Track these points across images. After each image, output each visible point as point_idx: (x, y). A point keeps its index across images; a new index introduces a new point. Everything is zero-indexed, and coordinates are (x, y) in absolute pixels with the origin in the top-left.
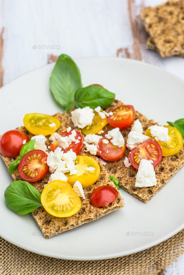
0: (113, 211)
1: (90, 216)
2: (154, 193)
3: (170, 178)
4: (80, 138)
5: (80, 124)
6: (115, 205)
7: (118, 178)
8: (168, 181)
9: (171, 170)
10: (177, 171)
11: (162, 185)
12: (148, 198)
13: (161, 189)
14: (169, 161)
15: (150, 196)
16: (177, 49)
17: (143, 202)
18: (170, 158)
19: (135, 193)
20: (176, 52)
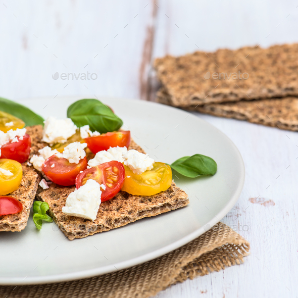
0: (2, 230)
2: (87, 229)
3: (124, 223)
4: (21, 138)
5: (47, 137)
6: (7, 221)
7: (55, 205)
8: (119, 225)
9: (130, 213)
10: (140, 218)
11: (106, 225)
12: (73, 232)
13: (103, 232)
14: (135, 202)
15: (79, 230)
16: (197, 94)
17: (67, 237)
18: (139, 199)
19: (62, 223)
20: (195, 98)
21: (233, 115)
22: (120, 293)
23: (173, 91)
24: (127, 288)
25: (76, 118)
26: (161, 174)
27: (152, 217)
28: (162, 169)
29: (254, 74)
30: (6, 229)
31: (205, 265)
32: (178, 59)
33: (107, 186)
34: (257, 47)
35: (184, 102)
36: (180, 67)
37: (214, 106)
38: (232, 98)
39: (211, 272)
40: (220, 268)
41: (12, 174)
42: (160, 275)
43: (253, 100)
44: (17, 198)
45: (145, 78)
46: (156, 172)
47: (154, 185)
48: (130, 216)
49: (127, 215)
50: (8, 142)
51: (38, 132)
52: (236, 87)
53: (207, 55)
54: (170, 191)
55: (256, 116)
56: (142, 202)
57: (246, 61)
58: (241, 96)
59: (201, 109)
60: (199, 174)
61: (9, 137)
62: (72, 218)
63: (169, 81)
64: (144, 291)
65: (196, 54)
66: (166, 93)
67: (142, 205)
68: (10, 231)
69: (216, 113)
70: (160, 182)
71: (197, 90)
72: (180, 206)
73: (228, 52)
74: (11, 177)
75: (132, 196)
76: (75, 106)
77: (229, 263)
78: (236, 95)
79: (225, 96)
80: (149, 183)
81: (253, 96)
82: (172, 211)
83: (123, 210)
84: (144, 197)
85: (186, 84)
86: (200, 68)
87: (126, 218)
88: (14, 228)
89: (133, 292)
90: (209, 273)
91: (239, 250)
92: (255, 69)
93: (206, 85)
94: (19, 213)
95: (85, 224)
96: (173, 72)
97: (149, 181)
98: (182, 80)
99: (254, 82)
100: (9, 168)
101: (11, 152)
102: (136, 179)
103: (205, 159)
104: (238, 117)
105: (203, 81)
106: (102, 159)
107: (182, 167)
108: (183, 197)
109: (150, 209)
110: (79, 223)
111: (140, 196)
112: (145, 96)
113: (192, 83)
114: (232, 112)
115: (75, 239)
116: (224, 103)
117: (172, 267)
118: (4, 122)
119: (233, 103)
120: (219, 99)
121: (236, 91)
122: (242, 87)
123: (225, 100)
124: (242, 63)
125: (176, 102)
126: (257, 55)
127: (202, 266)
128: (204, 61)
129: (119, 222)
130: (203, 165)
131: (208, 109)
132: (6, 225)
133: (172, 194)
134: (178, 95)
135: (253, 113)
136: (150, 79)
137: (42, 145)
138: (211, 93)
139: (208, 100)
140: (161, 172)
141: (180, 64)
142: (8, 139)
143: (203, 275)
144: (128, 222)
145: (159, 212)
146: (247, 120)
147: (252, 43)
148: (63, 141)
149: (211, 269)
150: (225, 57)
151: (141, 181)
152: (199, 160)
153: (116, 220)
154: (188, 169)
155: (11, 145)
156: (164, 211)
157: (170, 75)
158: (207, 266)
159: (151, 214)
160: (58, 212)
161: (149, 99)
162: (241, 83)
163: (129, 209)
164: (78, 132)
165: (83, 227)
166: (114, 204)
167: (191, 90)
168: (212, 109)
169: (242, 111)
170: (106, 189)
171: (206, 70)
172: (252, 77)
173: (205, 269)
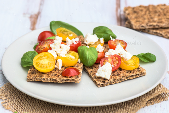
0: (71, 82)
1: (56, 78)
2: (106, 83)
3: (120, 81)
4: (78, 42)
5: (87, 41)
6: (73, 78)
7: (91, 71)
8: (118, 82)
9: (123, 77)
10: (127, 79)
11: (113, 82)
12: (100, 84)
13: (112, 84)
14: (125, 72)
15: (102, 83)
16: (143, 25)
17: (97, 86)
18: (126, 71)
19: (95, 80)
20: (142, 26)
21: (157, 34)
22: (120, 111)
23: (133, 22)
24: (123, 109)
25: (98, 34)
26: (135, 61)
27: (131, 79)
28: (135, 59)
29: (165, 17)
30: (73, 82)
31: (153, 100)
32: (133, 8)
33: (114, 66)
34: (165, 5)
35: (138, 28)
36: (135, 12)
37: (149, 30)
38: (157, 27)
39: (155, 103)
40: (159, 102)
41: (74, 58)
42: (136, 104)
43: (165, 28)
44: (77, 68)
45: (119, 15)
46: (133, 60)
47: (133, 66)
48: (123, 79)
49: (122, 78)
50: (72, 43)
51: (81, 39)
52: (159, 22)
53: (145, 7)
54: (138, 68)
55: (166, 35)
56: (127, 72)
57: (161, 11)
58: (160, 26)
59: (144, 31)
60: (149, 61)
61: (73, 42)
62: (99, 78)
63: (131, 18)
64: (130, 111)
65: (140, 6)
66: (129, 23)
67: (128, 74)
68: (74, 82)
69: (150, 33)
70: (135, 65)
71: (143, 23)
72: (142, 75)
73: (154, 7)
74: (74, 59)
75: (123, 70)
76: (98, 29)
77: (162, 100)
78: (159, 26)
79: (154, 26)
80: (130, 65)
81: (165, 27)
82: (139, 77)
83: (120, 76)
84: (128, 71)
85: (138, 20)
86: (143, 13)
87: (121, 79)
88: (76, 81)
89: (126, 111)
90: (154, 104)
91: (166, 95)
92: (165, 15)
93: (146, 21)
94: (78, 75)
95: (105, 81)
96: (132, 14)
97: (131, 64)
98: (136, 18)
99: (166, 21)
100: (73, 55)
101: (74, 48)
102: (125, 63)
103: (152, 55)
104: (159, 35)
105: (145, 19)
106: (111, 52)
107: (142, 57)
108: (144, 72)
109: (131, 76)
110: (102, 80)
111: (126, 70)
112: (119, 24)
113: (141, 19)
114: (156, 33)
115: (101, 87)
116: (153, 29)
117: (141, 101)
118: (69, 34)
119: (157, 29)
120: (152, 27)
121: (159, 24)
122: (161, 22)
123: (154, 27)
124: (159, 11)
125: (134, 28)
126: (165, 8)
127: (152, 101)
128: (144, 10)
129: (118, 81)
130: (151, 57)
131: (147, 31)
132: (73, 80)
133: (139, 70)
134: (135, 24)
135: (165, 34)
136: (120, 15)
137: (84, 44)
138: (149, 25)
139: (147, 27)
140: (135, 60)
141: (135, 11)
142: (72, 42)
143: (152, 104)
144: (122, 81)
145: (134, 77)
146: (163, 36)
147: (163, 3)
148: (93, 44)
149: (155, 102)
150: (152, 9)
151: (127, 64)
152: (149, 55)
153: (117, 80)
154: (144, 59)
155: (73, 45)
156: (136, 77)
157: (131, 15)
158: (154, 101)
159: (131, 78)
160: (93, 75)
161: (121, 25)
162: (160, 21)
163: (122, 75)
164: (99, 40)
165: (104, 82)
166: (116, 72)
167: (141, 23)
168: (149, 31)
169: (161, 33)
170: (114, 67)
171: (145, 14)
172: (164, 18)
173: (153, 102)
